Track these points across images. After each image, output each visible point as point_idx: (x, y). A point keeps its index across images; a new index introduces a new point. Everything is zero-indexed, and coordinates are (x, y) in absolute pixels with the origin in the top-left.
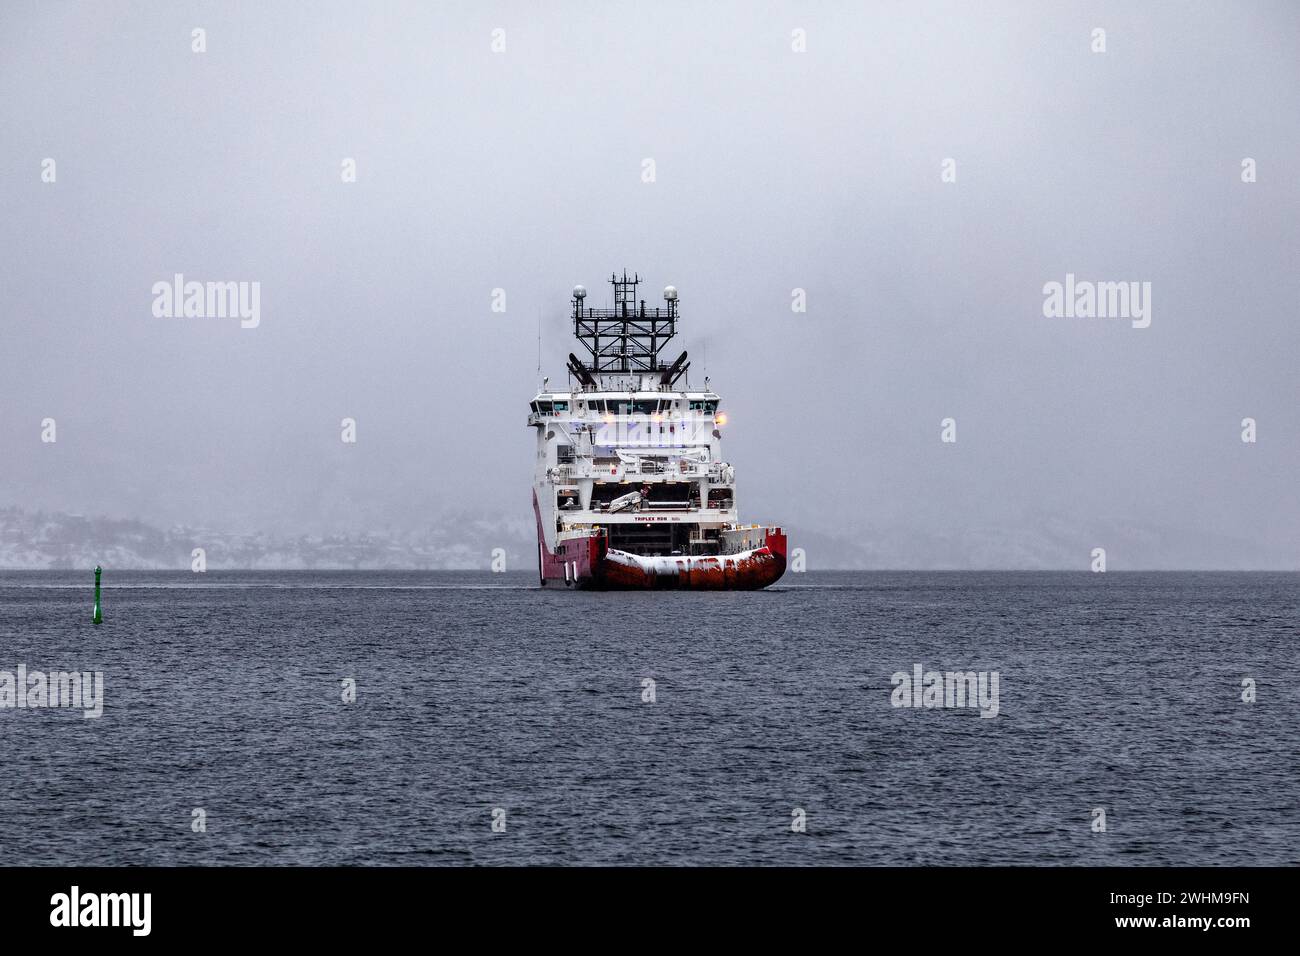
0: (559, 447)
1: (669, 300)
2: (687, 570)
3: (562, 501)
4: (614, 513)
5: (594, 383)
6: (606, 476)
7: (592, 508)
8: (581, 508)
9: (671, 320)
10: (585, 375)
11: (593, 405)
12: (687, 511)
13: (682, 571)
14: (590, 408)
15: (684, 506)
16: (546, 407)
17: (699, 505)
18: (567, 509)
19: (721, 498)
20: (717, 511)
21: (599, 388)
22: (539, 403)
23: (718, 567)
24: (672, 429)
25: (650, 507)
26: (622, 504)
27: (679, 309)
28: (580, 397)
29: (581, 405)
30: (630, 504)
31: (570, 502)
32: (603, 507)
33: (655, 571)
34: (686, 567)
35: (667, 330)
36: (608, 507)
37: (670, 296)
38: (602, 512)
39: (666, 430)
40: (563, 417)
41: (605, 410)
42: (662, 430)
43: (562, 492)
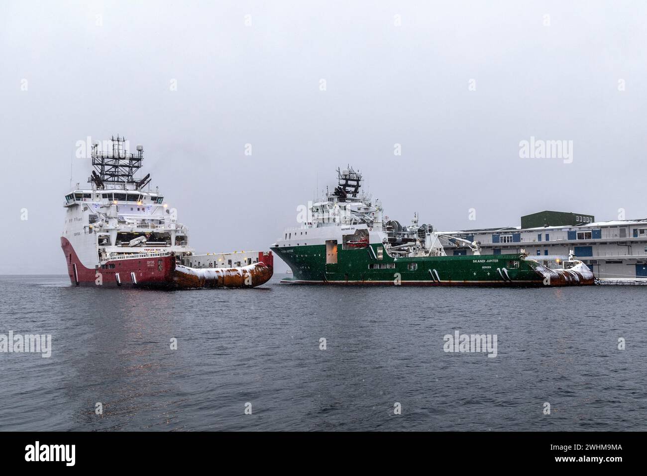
0: (90, 215)
1: (139, 150)
2: (222, 276)
3: (100, 241)
4: (132, 247)
5: (103, 186)
6: (124, 229)
7: (116, 245)
8: (110, 245)
9: (139, 160)
10: (98, 180)
11: (104, 196)
12: (166, 246)
13: (219, 277)
14: (103, 198)
15: (164, 244)
16: (79, 196)
17: (170, 244)
18: (103, 245)
20: (180, 246)
21: (105, 188)
22: (76, 194)
23: (238, 274)
24: (143, 209)
25: (147, 244)
26: (137, 242)
27: (144, 155)
28: (98, 192)
29: (98, 196)
30: (141, 242)
31: (105, 242)
32: (123, 244)
33: (204, 278)
34: (221, 274)
35: (136, 165)
36: (129, 244)
37: (140, 148)
38: (122, 247)
39: (141, 210)
40: (89, 201)
41: (113, 198)
42: (139, 209)
43: (100, 236)
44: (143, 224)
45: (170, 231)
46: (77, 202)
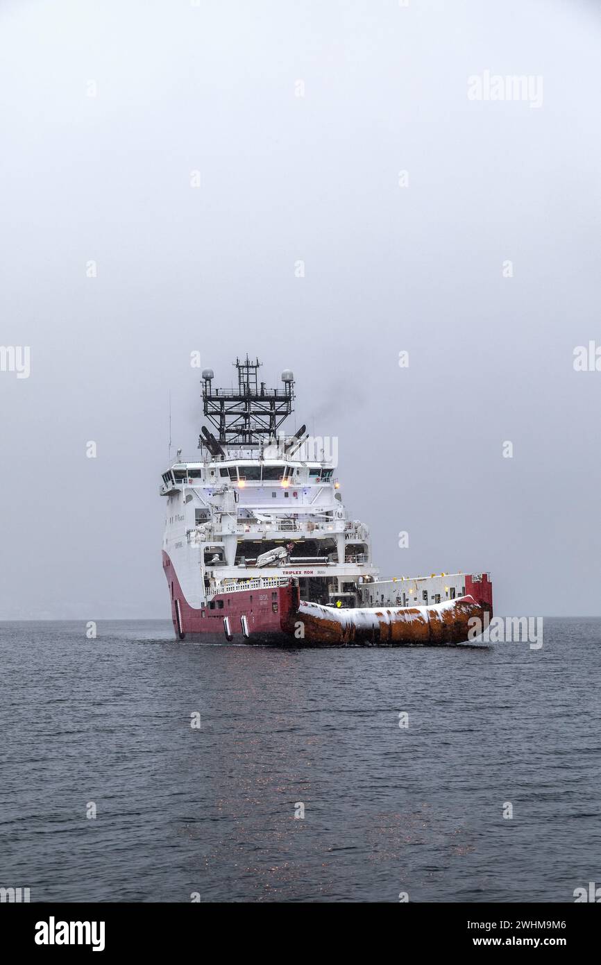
0: (196, 510)
1: (287, 382)
2: (388, 623)
3: (208, 558)
4: (261, 567)
5: (223, 453)
6: (253, 533)
7: (236, 564)
8: (226, 564)
9: (287, 399)
10: (214, 446)
11: (224, 472)
12: (327, 565)
13: (382, 624)
14: (221, 476)
15: (323, 561)
16: (180, 475)
17: (336, 560)
18: (213, 565)
19: (356, 552)
20: (354, 565)
21: (227, 458)
22: (175, 472)
23: (421, 618)
24: (295, 494)
25: (291, 562)
26: (269, 559)
27: (296, 390)
28: (212, 465)
29: (212, 473)
30: (277, 558)
31: (216, 558)
32: (248, 563)
33: (353, 626)
34: (387, 619)
35: (283, 409)
36: (256, 562)
37: (288, 378)
38: (247, 567)
39: (290, 495)
40: (197, 484)
41: (238, 476)
42: (286, 495)
43: (207, 548)
44: (288, 522)
45: (335, 534)
46: (177, 486)
